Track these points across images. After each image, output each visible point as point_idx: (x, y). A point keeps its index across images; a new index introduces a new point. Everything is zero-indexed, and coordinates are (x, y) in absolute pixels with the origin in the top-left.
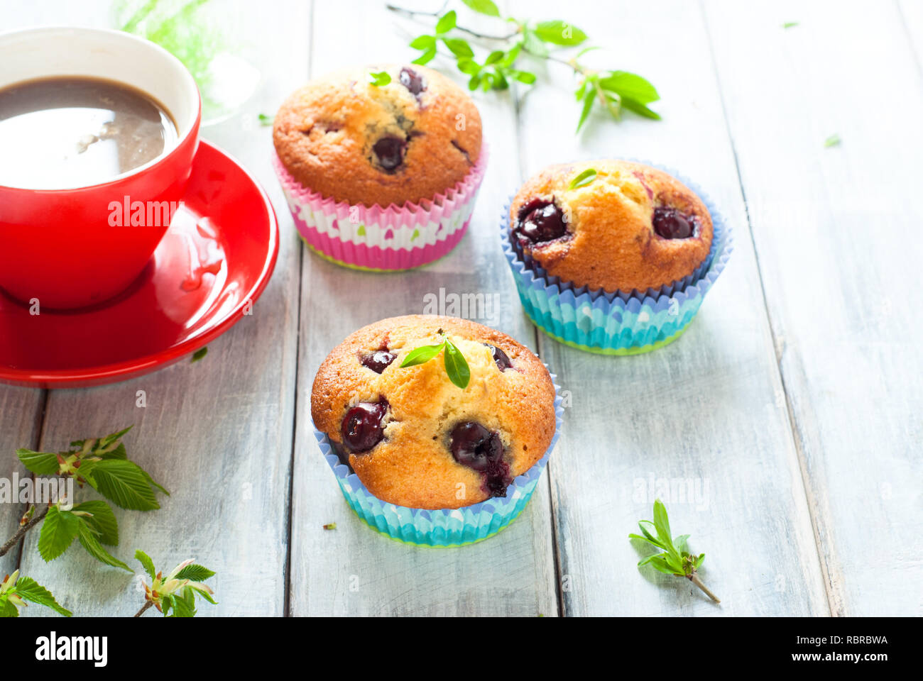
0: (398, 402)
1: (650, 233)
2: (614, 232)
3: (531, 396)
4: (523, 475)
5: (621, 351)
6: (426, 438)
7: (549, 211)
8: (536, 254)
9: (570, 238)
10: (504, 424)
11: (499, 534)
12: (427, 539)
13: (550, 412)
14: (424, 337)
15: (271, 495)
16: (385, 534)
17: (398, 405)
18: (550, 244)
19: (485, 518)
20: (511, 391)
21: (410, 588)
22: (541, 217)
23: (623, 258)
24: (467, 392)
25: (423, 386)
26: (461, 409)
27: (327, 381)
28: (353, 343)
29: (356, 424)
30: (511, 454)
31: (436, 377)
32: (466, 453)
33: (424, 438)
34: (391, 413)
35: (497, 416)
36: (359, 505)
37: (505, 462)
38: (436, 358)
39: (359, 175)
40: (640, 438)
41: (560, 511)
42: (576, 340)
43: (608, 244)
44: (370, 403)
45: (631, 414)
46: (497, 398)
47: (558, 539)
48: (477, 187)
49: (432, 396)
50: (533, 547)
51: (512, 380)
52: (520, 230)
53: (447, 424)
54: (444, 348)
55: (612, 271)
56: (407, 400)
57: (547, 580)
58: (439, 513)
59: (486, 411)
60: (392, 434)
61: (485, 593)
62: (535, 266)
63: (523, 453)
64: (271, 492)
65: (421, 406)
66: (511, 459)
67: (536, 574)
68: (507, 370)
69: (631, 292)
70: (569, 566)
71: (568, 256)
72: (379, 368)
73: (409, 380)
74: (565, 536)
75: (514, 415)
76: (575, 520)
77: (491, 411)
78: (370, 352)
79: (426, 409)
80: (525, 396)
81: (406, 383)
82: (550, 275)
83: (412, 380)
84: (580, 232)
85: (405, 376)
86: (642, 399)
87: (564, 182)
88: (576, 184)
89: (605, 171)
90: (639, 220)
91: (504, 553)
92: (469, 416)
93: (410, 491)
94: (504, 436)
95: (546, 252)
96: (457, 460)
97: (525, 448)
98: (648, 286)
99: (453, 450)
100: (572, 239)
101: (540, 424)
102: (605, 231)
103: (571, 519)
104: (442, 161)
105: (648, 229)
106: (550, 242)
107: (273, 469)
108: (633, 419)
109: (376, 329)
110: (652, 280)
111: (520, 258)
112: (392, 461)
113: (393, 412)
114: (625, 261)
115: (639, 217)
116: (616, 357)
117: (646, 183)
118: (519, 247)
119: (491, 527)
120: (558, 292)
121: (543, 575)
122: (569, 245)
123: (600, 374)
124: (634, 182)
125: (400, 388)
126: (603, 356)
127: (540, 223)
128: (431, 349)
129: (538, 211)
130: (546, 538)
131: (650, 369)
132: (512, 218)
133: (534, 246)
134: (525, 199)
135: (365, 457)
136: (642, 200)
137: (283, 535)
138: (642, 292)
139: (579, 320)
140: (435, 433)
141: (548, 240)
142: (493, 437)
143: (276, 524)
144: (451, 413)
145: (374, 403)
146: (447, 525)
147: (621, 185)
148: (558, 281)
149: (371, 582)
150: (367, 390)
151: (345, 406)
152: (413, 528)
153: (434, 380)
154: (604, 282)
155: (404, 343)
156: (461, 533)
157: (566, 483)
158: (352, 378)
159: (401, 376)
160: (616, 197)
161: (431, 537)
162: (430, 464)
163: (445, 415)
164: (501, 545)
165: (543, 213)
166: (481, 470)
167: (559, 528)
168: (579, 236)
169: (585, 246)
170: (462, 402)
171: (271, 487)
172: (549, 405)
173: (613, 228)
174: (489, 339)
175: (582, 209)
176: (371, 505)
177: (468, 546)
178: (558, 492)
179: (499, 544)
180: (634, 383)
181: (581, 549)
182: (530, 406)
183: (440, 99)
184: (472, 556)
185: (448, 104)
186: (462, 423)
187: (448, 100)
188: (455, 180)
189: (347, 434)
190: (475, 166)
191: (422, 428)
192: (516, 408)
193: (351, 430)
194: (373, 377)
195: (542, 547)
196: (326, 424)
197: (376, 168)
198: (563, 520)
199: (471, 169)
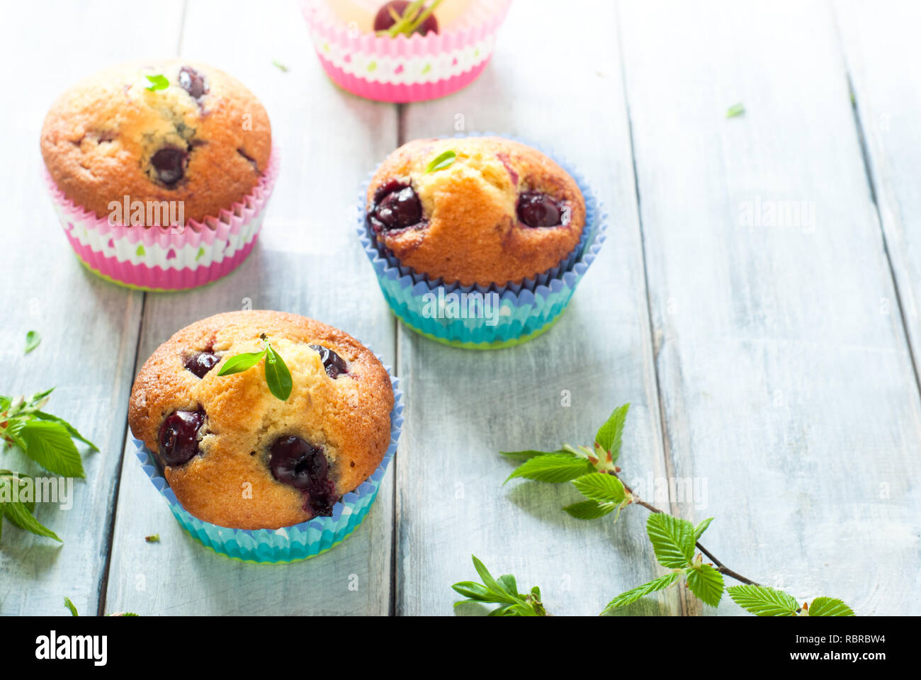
0: (214, 413)
1: (511, 222)
2: (472, 221)
3: (363, 406)
4: (353, 491)
5: (484, 345)
6: (242, 453)
7: (404, 195)
8: (389, 241)
9: (425, 225)
10: (330, 438)
11: (333, 549)
12: (252, 555)
14: (251, 339)
15: (93, 502)
16: (210, 548)
17: (215, 416)
18: (405, 232)
19: (314, 535)
20: (340, 402)
21: (232, 609)
22: (396, 202)
23: (480, 249)
24: (290, 404)
25: (242, 397)
26: (282, 422)
27: (146, 385)
28: (179, 341)
29: (172, 435)
30: (337, 471)
31: (255, 388)
32: (287, 470)
33: (241, 453)
34: (208, 424)
35: (322, 430)
37: (329, 480)
38: (256, 366)
40: (495, 443)
41: (402, 525)
42: (435, 333)
43: (465, 234)
44: (187, 411)
45: (488, 417)
46: (324, 410)
47: (398, 556)
48: (267, 198)
49: (250, 408)
50: (369, 565)
51: (343, 389)
52: (374, 214)
53: (266, 438)
54: (266, 355)
55: (469, 263)
56: (224, 411)
57: (380, 602)
58: (263, 531)
59: (310, 424)
60: (207, 449)
62: (389, 255)
63: (350, 470)
64: (93, 498)
65: (238, 419)
66: (337, 477)
68: (341, 376)
69: (489, 285)
70: (405, 588)
71: (421, 246)
72: (200, 371)
73: (227, 390)
74: (405, 554)
75: (342, 428)
76: (416, 535)
77: (316, 425)
78: (196, 353)
79: (243, 422)
80: (356, 407)
81: (224, 392)
82: (403, 266)
83: (231, 390)
84: (436, 219)
85: (223, 385)
86: (502, 400)
87: (422, 164)
88: (434, 166)
89: (466, 152)
90: (500, 208)
91: (337, 570)
92: (291, 429)
93: (225, 511)
94: (328, 451)
95: (399, 240)
96: (276, 478)
97: (353, 465)
98: (507, 279)
99: (272, 467)
100: (427, 227)
101: (371, 438)
102: (462, 220)
103: (412, 534)
105: (510, 217)
106: (404, 230)
107: (98, 471)
108: (490, 422)
109: (205, 327)
110: (512, 273)
111: (375, 245)
112: (206, 478)
113: (209, 423)
114: (483, 253)
115: (500, 204)
116: (478, 352)
117: (511, 166)
118: (373, 233)
119: (322, 544)
120: (412, 284)
121: (376, 596)
122: (423, 233)
123: (459, 370)
124: (497, 165)
125: (217, 397)
126: (464, 350)
127: (395, 208)
128: (251, 357)
129: (393, 195)
130: (384, 554)
131: (513, 366)
132: (368, 200)
133: (387, 233)
134: (382, 180)
135: (179, 472)
136: (505, 186)
137: (101, 548)
138: (502, 286)
140: (252, 448)
141: (403, 226)
142: (317, 452)
143: (95, 534)
144: (271, 427)
145: (191, 411)
146: (272, 542)
147: (482, 169)
148: (412, 272)
149: (190, 602)
150: (186, 397)
151: (163, 414)
152: (235, 541)
153: (253, 391)
154: (460, 274)
155: (230, 345)
156: (289, 550)
157: (411, 492)
158: (172, 383)
159: (219, 384)
160: (475, 183)
161: (257, 554)
163: (265, 428)
164: (335, 562)
165: (398, 198)
166: (302, 489)
167: (399, 542)
168: (435, 223)
169: (440, 235)
170: (284, 415)
171: (94, 493)
172: (384, 416)
173: (470, 216)
174: (326, 339)
175: (441, 196)
176: (190, 519)
177: (299, 563)
178: (403, 502)
179: (331, 561)
180: (495, 381)
181: (420, 568)
182: (360, 419)
183: (223, 103)
184: (302, 574)
185: (232, 108)
186: (283, 437)
187: (233, 102)
188: (243, 194)
189: (164, 445)
190: (264, 176)
191: (238, 442)
192: (344, 421)
193: (167, 441)
194: (194, 382)
195: (379, 565)
196: (143, 432)
197: (155, 183)
198: (403, 535)
199: (260, 180)
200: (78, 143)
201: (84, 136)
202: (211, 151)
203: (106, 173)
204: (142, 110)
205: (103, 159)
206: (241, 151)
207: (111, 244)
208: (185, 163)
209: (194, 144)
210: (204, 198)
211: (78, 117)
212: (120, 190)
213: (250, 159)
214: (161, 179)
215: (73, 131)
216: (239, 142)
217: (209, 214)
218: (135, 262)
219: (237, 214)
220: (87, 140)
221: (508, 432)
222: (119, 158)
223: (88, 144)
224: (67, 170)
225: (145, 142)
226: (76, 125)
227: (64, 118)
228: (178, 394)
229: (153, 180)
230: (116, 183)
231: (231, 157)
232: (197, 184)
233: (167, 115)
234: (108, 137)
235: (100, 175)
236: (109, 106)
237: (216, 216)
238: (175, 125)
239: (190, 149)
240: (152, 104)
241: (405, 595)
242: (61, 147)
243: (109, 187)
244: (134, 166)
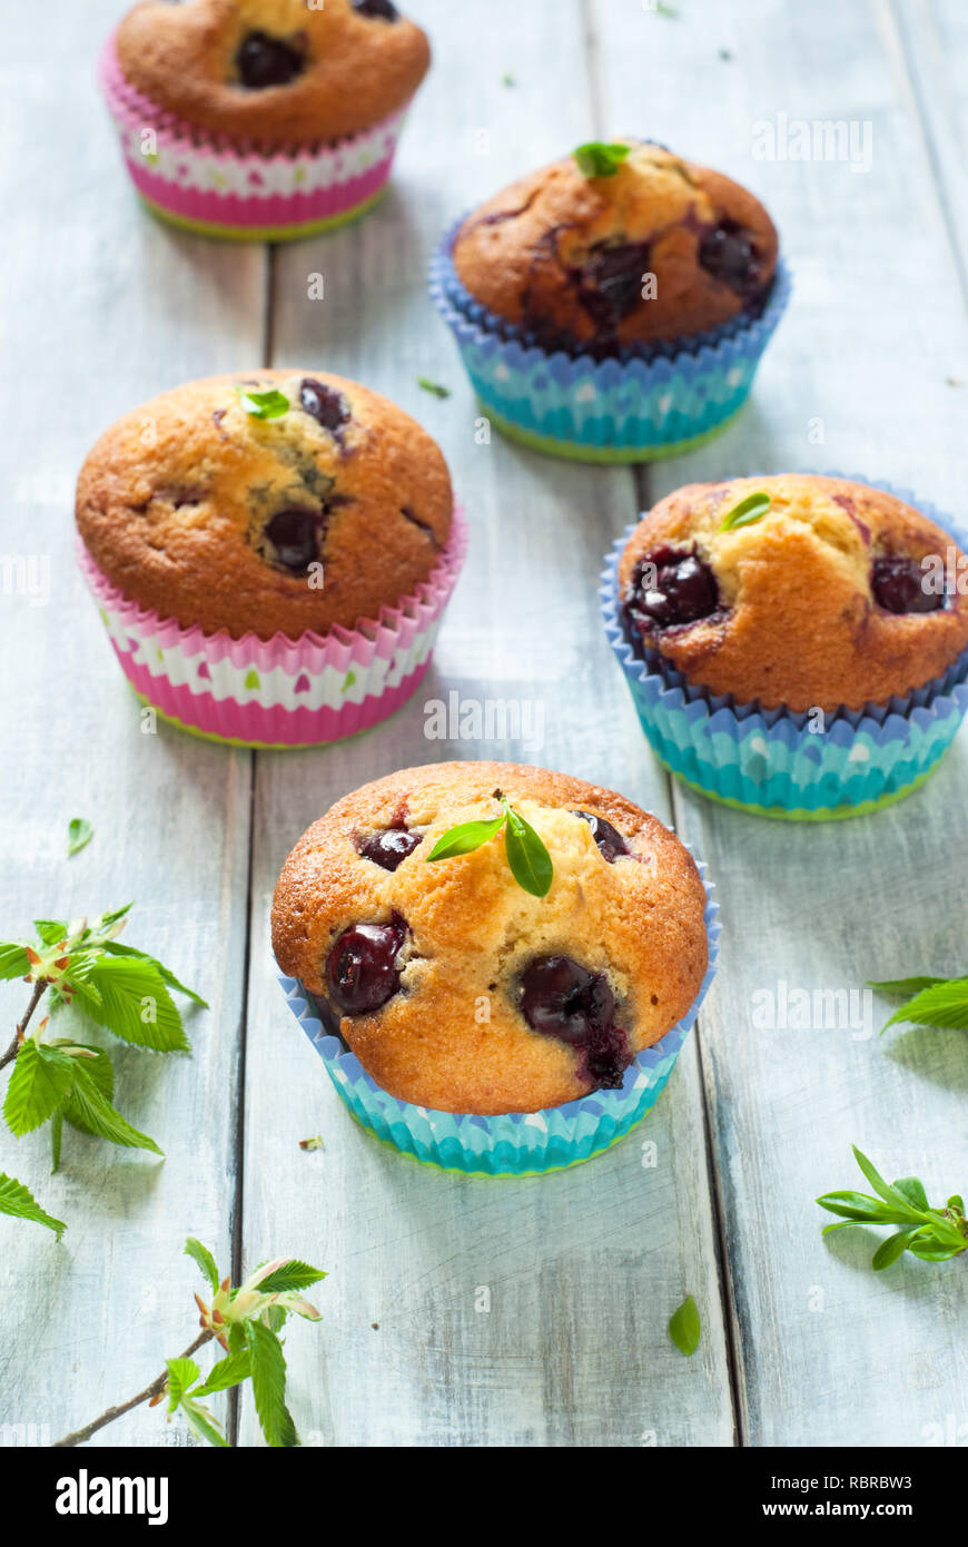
0: (425, 924)
1: (867, 605)
2: (805, 605)
3: (663, 905)
4: (651, 1047)
5: (820, 813)
6: (476, 987)
7: (687, 570)
8: (666, 646)
9: (726, 616)
10: (616, 959)
11: (611, 1149)
12: (483, 1163)
13: (698, 933)
14: (469, 803)
15: (207, 1089)
16: (408, 1156)
17: (425, 928)
18: (691, 629)
19: (587, 1124)
20: (627, 898)
21: (455, 1253)
22: (673, 581)
23: (819, 650)
24: (549, 902)
25: (470, 893)
26: (538, 933)
27: (298, 886)
28: (344, 815)
29: (351, 965)
30: (630, 1012)
31: (491, 878)
32: (549, 1013)
33: (473, 987)
34: (413, 943)
35: (603, 945)
36: (361, 1106)
37: (618, 1027)
38: (489, 843)
39: (245, 582)
40: (858, 969)
41: (720, 1107)
42: (740, 797)
43: (793, 626)
44: (374, 924)
45: (841, 927)
46: (603, 912)
47: (718, 1156)
49: (485, 912)
50: (673, 1174)
51: (628, 879)
52: (637, 603)
53: (513, 960)
54: (505, 823)
55: (802, 674)
56: (442, 920)
57: (699, 1231)
58: (505, 1119)
59: (582, 935)
60: (415, 982)
61: (588, 1258)
62: (665, 667)
63: (651, 1009)
64: (207, 1082)
65: (466, 931)
66: (630, 1021)
67: (679, 1221)
68: (620, 859)
69: (836, 709)
70: (738, 1206)
71: (722, 650)
72: (389, 860)
73: (443, 884)
74: (730, 1153)
75: (634, 941)
76: (746, 1121)
77: (592, 936)
78: (374, 832)
79: (475, 936)
80: (653, 906)
81: (438, 889)
82: (691, 684)
83: (449, 884)
84: (744, 605)
85: (436, 877)
86: (859, 899)
87: (712, 517)
88: (735, 519)
89: (784, 496)
90: (846, 583)
91: (621, 1183)
92: (553, 945)
93: (450, 1084)
94: (615, 980)
95: (683, 642)
96: (533, 1026)
97: (654, 1000)
98: (865, 699)
99: (525, 1008)
100: (729, 620)
101: (681, 955)
102: (787, 605)
103: (739, 1120)
105: (864, 597)
106: (690, 625)
107: (209, 1039)
108: (844, 935)
109: (385, 789)
110: (872, 688)
111: (639, 653)
112: (417, 1030)
113: (416, 940)
114: (824, 657)
115: (847, 577)
116: (811, 824)
117: (857, 516)
118: (635, 635)
119: (598, 1139)
120: (707, 713)
121: (691, 1222)
122: (724, 629)
123: (784, 856)
124: (837, 515)
125: (427, 898)
126: (788, 823)
127: (672, 590)
128: (483, 827)
129: (668, 570)
130: (696, 1154)
131: (872, 845)
132: (622, 583)
133: (661, 632)
134: (644, 548)
135: (368, 1024)
136: (851, 546)
137: (228, 1162)
138: (857, 710)
139: (745, 761)
140: (491, 978)
141: (686, 620)
142: (597, 981)
143: (215, 1141)
144: (521, 942)
145: (381, 924)
146: (519, 1137)
147: (814, 520)
148: (706, 694)
149: (385, 1244)
150: (369, 901)
151: (332, 932)
152: (457, 1142)
153: (488, 883)
154: (787, 693)
155: (434, 816)
156: (544, 1152)
157: (728, 1052)
158: (343, 880)
159: (429, 876)
160: (805, 543)
161: (491, 1160)
162: (484, 1034)
163: (510, 946)
164: (616, 1170)
165: (676, 574)
166: (575, 1042)
167: (718, 1136)
168: (741, 612)
169: (752, 630)
170: (539, 921)
171: (207, 1074)
172: (696, 921)
173: (801, 597)
174: (586, 802)
175: (746, 565)
176: (383, 1105)
177: (558, 1173)
178: (716, 1070)
179: (611, 1169)
180: (844, 871)
181: (759, 1174)
182: (661, 926)
183: (375, 435)
184: (564, 1191)
185: (390, 443)
186: (540, 959)
187: (390, 434)
188: (415, 581)
189: (337, 982)
190: (445, 552)
191: (468, 968)
192: (637, 930)
193: (343, 974)
194: (379, 876)
195: (689, 1173)
196: (299, 963)
197: (274, 568)
198: (724, 1122)
199: (440, 559)
200: (142, 508)
201: (151, 498)
202: (361, 512)
203: (193, 554)
204: (245, 448)
205: (187, 533)
206: (407, 513)
207: (203, 671)
208: (320, 533)
209: (333, 502)
210: (354, 588)
211: (140, 467)
212: (217, 580)
213: (422, 524)
214: (282, 561)
215: (132, 490)
216: (404, 498)
217: (364, 615)
218: (242, 700)
219: (408, 614)
220: (158, 502)
221: (875, 950)
222: (212, 529)
223: (160, 509)
224: (128, 552)
225: (254, 503)
226: (137, 480)
227: (115, 470)
228: (355, 898)
229: (270, 562)
230: (210, 570)
231: (393, 522)
232: (342, 568)
233: (287, 457)
234: (192, 497)
235: (182, 558)
236: (190, 447)
237: (375, 618)
238: (300, 472)
239: (327, 510)
240: (262, 440)
241: (739, 1218)
242: (114, 517)
243: (199, 576)
244: (238, 542)
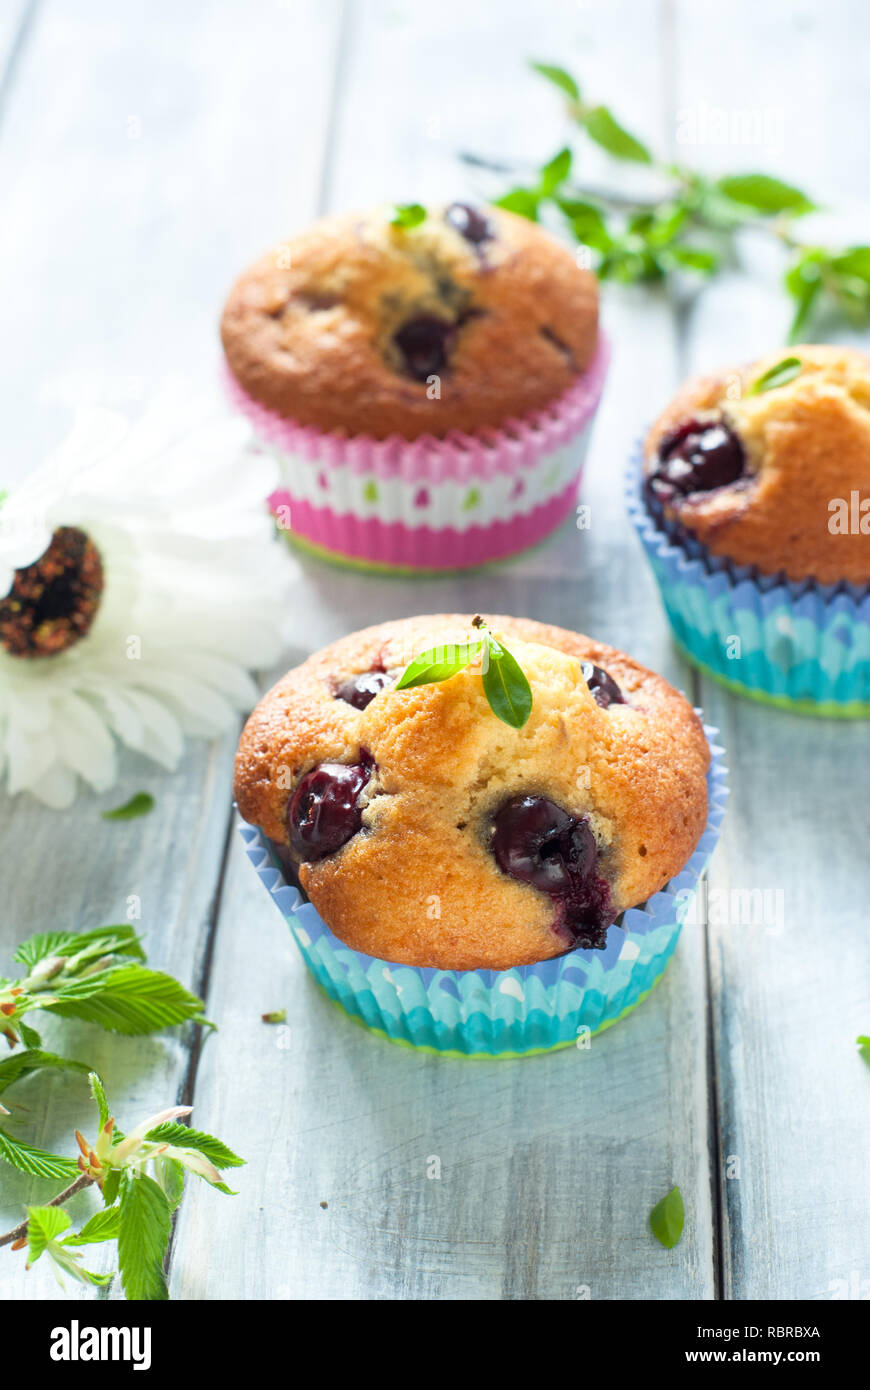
0: (391, 757)
3: (658, 752)
4: (642, 908)
5: (853, 708)
6: (443, 825)
7: (713, 440)
8: (688, 515)
9: (752, 483)
10: (601, 803)
12: (458, 1040)
13: (697, 784)
16: (376, 1031)
17: (391, 761)
18: (715, 497)
19: (565, 999)
20: (617, 741)
21: (420, 1133)
22: (698, 450)
24: (528, 737)
25: (442, 725)
26: (514, 770)
27: (264, 727)
28: (323, 663)
29: (312, 805)
30: (614, 862)
31: (464, 706)
32: (523, 857)
33: (441, 825)
34: (378, 779)
35: (587, 788)
36: (327, 975)
37: (601, 878)
41: (724, 997)
42: (766, 685)
44: (341, 763)
46: (589, 753)
47: (718, 1046)
49: (456, 742)
50: (668, 1061)
51: (620, 723)
52: (661, 476)
53: (486, 797)
54: (484, 649)
56: (408, 752)
57: (691, 1121)
58: (474, 979)
59: (563, 775)
60: (378, 819)
61: (566, 1144)
62: (687, 538)
63: (639, 860)
65: (434, 763)
66: (614, 871)
67: (670, 1111)
68: (614, 708)
70: (736, 1096)
71: (746, 516)
72: (360, 700)
73: (412, 715)
74: (732, 1042)
75: (622, 785)
76: (752, 1011)
77: (575, 777)
78: (352, 676)
79: (444, 769)
80: (646, 752)
81: (407, 719)
82: (712, 555)
83: (419, 714)
84: (771, 470)
85: (406, 707)
87: (741, 385)
88: (764, 384)
89: (819, 362)
91: (610, 1068)
92: (530, 783)
93: (412, 932)
94: (599, 825)
95: (705, 510)
96: (504, 871)
97: (643, 851)
99: (497, 850)
100: (754, 486)
101: (675, 805)
102: (816, 469)
103: (744, 1009)
104: (522, 361)
106: (713, 493)
109: (368, 637)
111: (660, 526)
112: (372, 871)
113: (381, 776)
116: (843, 720)
118: (657, 507)
119: (583, 1017)
120: (730, 587)
121: (684, 1113)
122: (749, 495)
123: (812, 751)
125: (395, 729)
126: (817, 717)
127: (698, 460)
129: (693, 440)
130: (694, 1042)
132: (647, 458)
133: (683, 501)
134: (671, 421)
135: (326, 867)
139: (771, 643)
140: (460, 816)
141: (710, 488)
142: (578, 825)
144: (494, 778)
145: (349, 763)
146: (494, 1009)
147: (850, 385)
148: (728, 566)
149: (343, 1121)
150: (337, 741)
151: (295, 772)
152: (428, 1015)
153: (462, 711)
154: (815, 564)
156: (523, 1027)
157: (737, 942)
158: (311, 719)
159: (399, 707)
160: (838, 407)
161: (465, 1035)
162: (449, 876)
163: (483, 783)
164: (605, 1055)
165: (702, 444)
166: (553, 892)
167: (720, 1025)
168: (768, 477)
169: (779, 497)
170: (516, 757)
172: (694, 773)
173: (832, 461)
174: (585, 655)
175: (776, 429)
176: (346, 968)
177: (540, 1056)
178: (723, 960)
179: (599, 1054)
181: (761, 1064)
182: (655, 771)
184: (546, 1074)
186: (515, 798)
189: (297, 824)
191: (434, 805)
192: (626, 773)
193: (303, 815)
194: (351, 716)
195: (685, 1062)
196: (259, 808)
198: (728, 1011)
228: (322, 736)
241: (737, 1108)
